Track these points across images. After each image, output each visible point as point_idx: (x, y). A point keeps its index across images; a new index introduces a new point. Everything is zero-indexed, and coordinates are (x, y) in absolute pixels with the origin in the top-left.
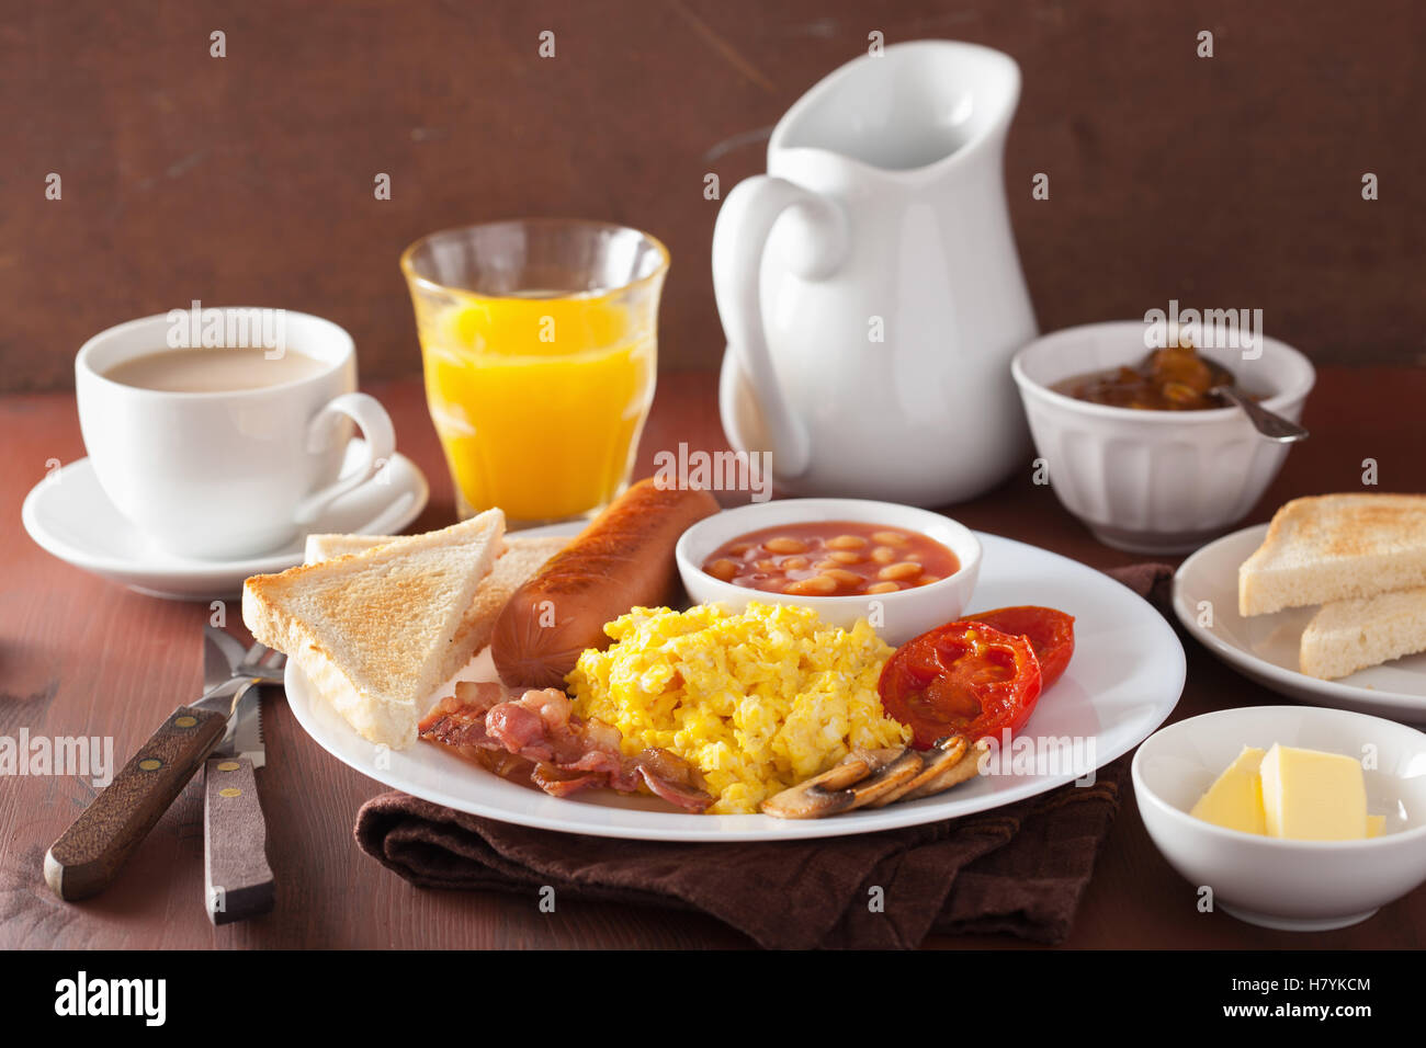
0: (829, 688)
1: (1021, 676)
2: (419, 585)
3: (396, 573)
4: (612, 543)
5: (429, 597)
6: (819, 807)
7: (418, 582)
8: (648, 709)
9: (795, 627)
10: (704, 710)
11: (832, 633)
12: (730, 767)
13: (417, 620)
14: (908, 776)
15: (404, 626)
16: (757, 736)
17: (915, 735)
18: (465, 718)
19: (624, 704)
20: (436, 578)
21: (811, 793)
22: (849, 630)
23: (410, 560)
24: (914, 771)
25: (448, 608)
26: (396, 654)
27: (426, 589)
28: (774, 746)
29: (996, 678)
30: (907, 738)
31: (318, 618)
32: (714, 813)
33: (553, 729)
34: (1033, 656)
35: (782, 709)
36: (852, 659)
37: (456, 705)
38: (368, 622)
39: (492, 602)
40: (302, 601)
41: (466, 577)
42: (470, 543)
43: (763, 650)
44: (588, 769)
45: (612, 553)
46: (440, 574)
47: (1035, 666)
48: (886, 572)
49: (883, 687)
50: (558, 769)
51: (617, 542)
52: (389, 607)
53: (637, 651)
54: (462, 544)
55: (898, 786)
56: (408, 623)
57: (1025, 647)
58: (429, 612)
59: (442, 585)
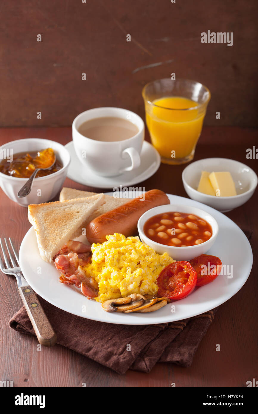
3: (68, 210)
5: (72, 219)
7: (72, 213)
13: (65, 226)
15: (61, 227)
17: (158, 291)
22: (160, 255)
23: (73, 206)
25: (75, 224)
26: (55, 236)
27: (72, 216)
30: (156, 291)
36: (156, 263)
40: (40, 214)
41: (84, 214)
43: (128, 258)
45: (124, 213)
46: (78, 212)
51: (128, 209)
52: (61, 220)
54: (89, 203)
56: (63, 226)
57: (193, 275)
58: (70, 224)
59: (77, 216)
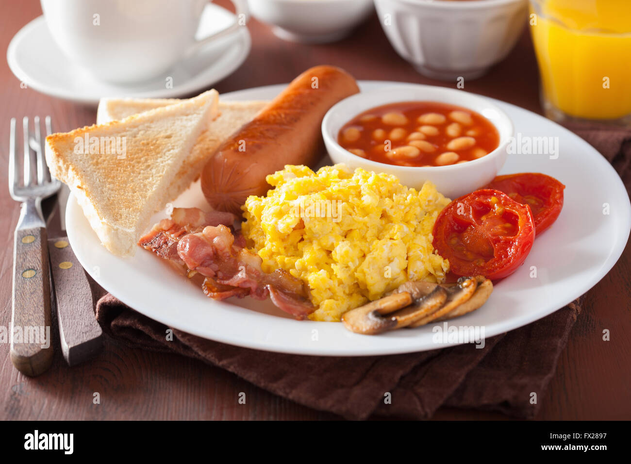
0: (395, 238)
1: (520, 234)
2: (154, 144)
3: (142, 135)
4: (283, 116)
5: (158, 153)
6: (374, 329)
7: (154, 142)
8: (283, 240)
9: (383, 189)
10: (315, 246)
11: (405, 196)
12: (328, 287)
13: (149, 170)
14: (434, 309)
15: (140, 173)
16: (346, 267)
18: (172, 235)
19: (269, 237)
20: (166, 140)
21: (371, 316)
22: (418, 190)
23: (153, 125)
24: (439, 305)
25: (170, 162)
26: (130, 194)
27: (158, 147)
28: (356, 275)
29: (506, 232)
30: (445, 269)
31: (87, 165)
32: (313, 319)
33: (220, 253)
34: (531, 220)
35: (365, 250)
36: (418, 210)
37: (170, 225)
38: (117, 170)
39: (208, 149)
41: (185, 139)
42: (192, 114)
43: (358, 206)
44: (235, 285)
45: (281, 124)
46: (169, 137)
47: (531, 227)
48: (452, 145)
49: (436, 231)
50: (217, 284)
51: (286, 114)
52: (132, 159)
53: (278, 204)
54: (187, 115)
55: (427, 316)
56: (142, 172)
57: (526, 213)
58: (157, 164)
59: (169, 144)
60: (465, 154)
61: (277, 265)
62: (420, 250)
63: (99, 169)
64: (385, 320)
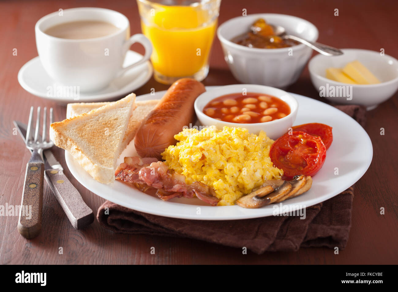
0: (256, 159)
1: (319, 151)
2: (110, 124)
3: (102, 119)
4: (173, 105)
5: (113, 128)
6: (259, 204)
7: (109, 122)
8: (193, 167)
9: (242, 136)
10: (213, 167)
11: (254, 138)
12: (224, 188)
13: (111, 137)
14: (288, 192)
15: (106, 139)
16: (232, 177)
17: (284, 173)
18: (129, 171)
19: (185, 166)
20: (115, 121)
21: (255, 199)
22: (258, 135)
23: (106, 114)
24: (289, 190)
25: (121, 132)
26: (105, 150)
27: (112, 125)
28: (239, 180)
29: (310, 152)
30: (282, 174)
31: (77, 138)
32: (220, 205)
33: (162, 176)
34: (323, 145)
35: (241, 167)
36: (261, 146)
37: (125, 166)
38: (94, 139)
39: (133, 126)
40: (71, 132)
41: (125, 120)
42: (125, 107)
43: (232, 145)
44: (176, 191)
45: (173, 108)
46: (116, 119)
47: (324, 148)
48: (266, 112)
49: (271, 155)
50: (165, 191)
51: (174, 104)
52: (100, 132)
53: (189, 147)
54: (122, 107)
55: (285, 196)
56: (108, 138)
57: (320, 141)
58: (115, 134)
59: (118, 123)
60: (275, 116)
61: (193, 180)
62: (267, 165)
63: (84, 139)
64: (264, 199)
